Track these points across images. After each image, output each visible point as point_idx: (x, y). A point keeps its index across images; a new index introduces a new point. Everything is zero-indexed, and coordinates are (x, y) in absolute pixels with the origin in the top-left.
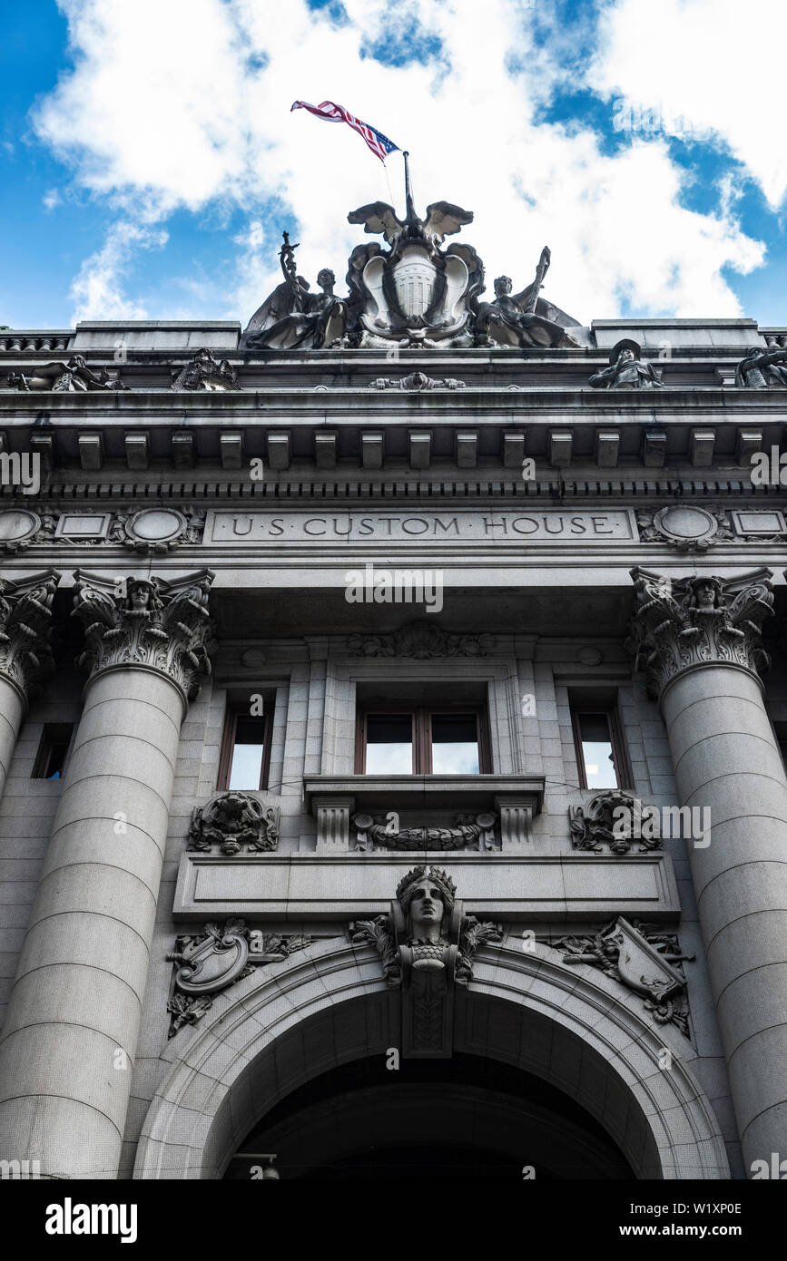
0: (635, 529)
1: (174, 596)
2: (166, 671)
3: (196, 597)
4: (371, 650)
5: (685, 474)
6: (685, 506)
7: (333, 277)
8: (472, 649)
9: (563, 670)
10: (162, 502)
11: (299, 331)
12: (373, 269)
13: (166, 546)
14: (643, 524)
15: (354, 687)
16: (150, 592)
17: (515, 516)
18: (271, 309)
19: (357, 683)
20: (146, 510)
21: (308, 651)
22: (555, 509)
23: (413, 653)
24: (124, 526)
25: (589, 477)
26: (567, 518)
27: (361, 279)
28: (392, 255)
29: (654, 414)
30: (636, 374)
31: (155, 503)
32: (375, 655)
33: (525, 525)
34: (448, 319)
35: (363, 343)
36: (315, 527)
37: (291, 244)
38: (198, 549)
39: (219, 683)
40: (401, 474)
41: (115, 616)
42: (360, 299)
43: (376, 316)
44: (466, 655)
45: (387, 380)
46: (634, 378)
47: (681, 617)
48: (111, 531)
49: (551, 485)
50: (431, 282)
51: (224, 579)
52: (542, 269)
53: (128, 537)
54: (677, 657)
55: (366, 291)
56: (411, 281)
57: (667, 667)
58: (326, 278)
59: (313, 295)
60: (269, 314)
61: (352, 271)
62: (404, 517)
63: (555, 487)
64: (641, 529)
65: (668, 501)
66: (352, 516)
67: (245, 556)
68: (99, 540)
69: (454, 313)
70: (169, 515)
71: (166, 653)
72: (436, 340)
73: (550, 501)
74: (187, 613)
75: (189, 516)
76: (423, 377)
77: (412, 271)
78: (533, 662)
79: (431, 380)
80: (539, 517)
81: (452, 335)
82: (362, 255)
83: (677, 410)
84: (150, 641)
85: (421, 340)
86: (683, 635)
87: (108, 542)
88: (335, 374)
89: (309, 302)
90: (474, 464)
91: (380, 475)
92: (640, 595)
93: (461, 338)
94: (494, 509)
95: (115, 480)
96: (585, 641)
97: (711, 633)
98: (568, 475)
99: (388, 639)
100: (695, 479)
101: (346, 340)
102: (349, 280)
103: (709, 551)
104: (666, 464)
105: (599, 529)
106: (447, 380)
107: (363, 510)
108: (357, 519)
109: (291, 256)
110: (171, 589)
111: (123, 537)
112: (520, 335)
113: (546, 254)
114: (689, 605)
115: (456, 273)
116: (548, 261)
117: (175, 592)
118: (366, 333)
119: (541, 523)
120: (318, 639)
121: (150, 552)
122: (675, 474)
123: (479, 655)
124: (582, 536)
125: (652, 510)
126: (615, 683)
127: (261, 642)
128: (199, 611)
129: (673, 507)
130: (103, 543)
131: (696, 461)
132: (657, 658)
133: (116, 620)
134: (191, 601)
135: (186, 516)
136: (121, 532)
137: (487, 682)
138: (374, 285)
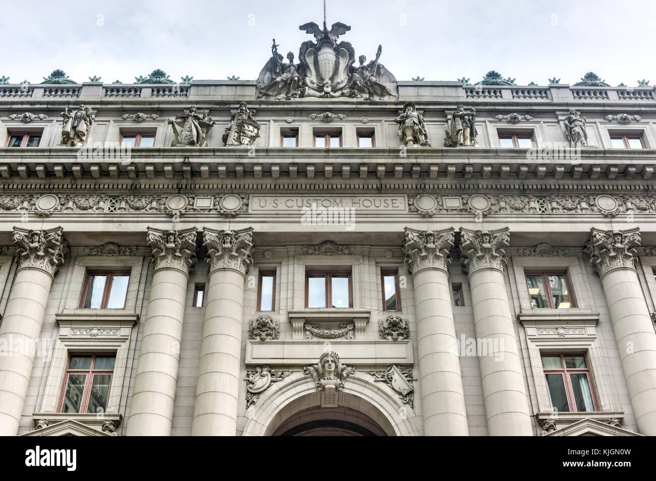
0: (407, 205)
1: (239, 236)
2: (238, 269)
3: (247, 239)
4: (310, 252)
5: (427, 181)
6: (426, 195)
7: (293, 56)
8: (347, 251)
9: (379, 260)
10: (232, 192)
11: (280, 86)
12: (309, 55)
13: (235, 214)
14: (411, 203)
15: (304, 266)
16: (231, 237)
17: (363, 198)
18: (268, 68)
19: (306, 266)
20: (227, 195)
21: (288, 252)
22: (378, 195)
23: (326, 253)
24: (219, 203)
25: (391, 182)
26: (383, 199)
27: (305, 57)
28: (317, 46)
29: (416, 158)
30: (412, 122)
31: (230, 192)
32: (312, 254)
33: (367, 203)
34: (339, 81)
35: (306, 94)
36: (290, 204)
37: (276, 44)
38: (247, 214)
39: (256, 264)
40: (322, 181)
41: (219, 245)
42: (302, 68)
43: (311, 78)
44: (344, 254)
45: (316, 115)
46: (411, 124)
47: (421, 247)
48: (214, 205)
49: (377, 185)
50: (333, 62)
51: (258, 228)
52: (378, 55)
53: (221, 209)
54: (419, 263)
55: (307, 64)
56: (325, 62)
57: (415, 266)
58: (291, 56)
59: (285, 64)
60: (267, 70)
61: (301, 54)
62: (322, 199)
63: (378, 186)
64: (409, 205)
65: (420, 192)
66: (304, 198)
67: (265, 218)
68: (210, 210)
69: (342, 77)
70: (235, 198)
71: (238, 261)
72: (335, 92)
73: (377, 192)
74: (243, 245)
75: (243, 198)
76: (330, 114)
77: (325, 57)
78: (369, 256)
79: (333, 114)
80: (372, 199)
81: (341, 89)
82: (306, 47)
83: (425, 157)
84: (232, 257)
85: (329, 93)
86: (421, 256)
87: (214, 210)
88: (294, 111)
89: (284, 68)
90: (348, 177)
91: (314, 181)
92: (407, 238)
93: (345, 91)
94: (356, 195)
95: (215, 182)
96: (387, 247)
97: (431, 254)
98: (383, 182)
99: (317, 247)
100: (430, 183)
101: (299, 92)
102: (300, 58)
103: (434, 216)
104: (420, 177)
105: (394, 205)
106: (339, 115)
107: (307, 195)
108: (305, 199)
109: (276, 49)
110: (238, 233)
111: (219, 208)
112: (368, 89)
113: (380, 48)
114: (424, 242)
115: (343, 56)
116: (381, 52)
117: (239, 235)
118: (307, 88)
119: (373, 202)
120: (291, 247)
121: (229, 216)
122: (423, 181)
123: (349, 254)
124: (388, 209)
125: (414, 196)
126: (397, 265)
127: (271, 248)
128: (249, 245)
129: (422, 195)
130: (212, 211)
131: (431, 176)
132: (412, 262)
133: (219, 248)
134: (246, 241)
135: (242, 198)
136: (218, 206)
137: (352, 266)
138: (310, 61)
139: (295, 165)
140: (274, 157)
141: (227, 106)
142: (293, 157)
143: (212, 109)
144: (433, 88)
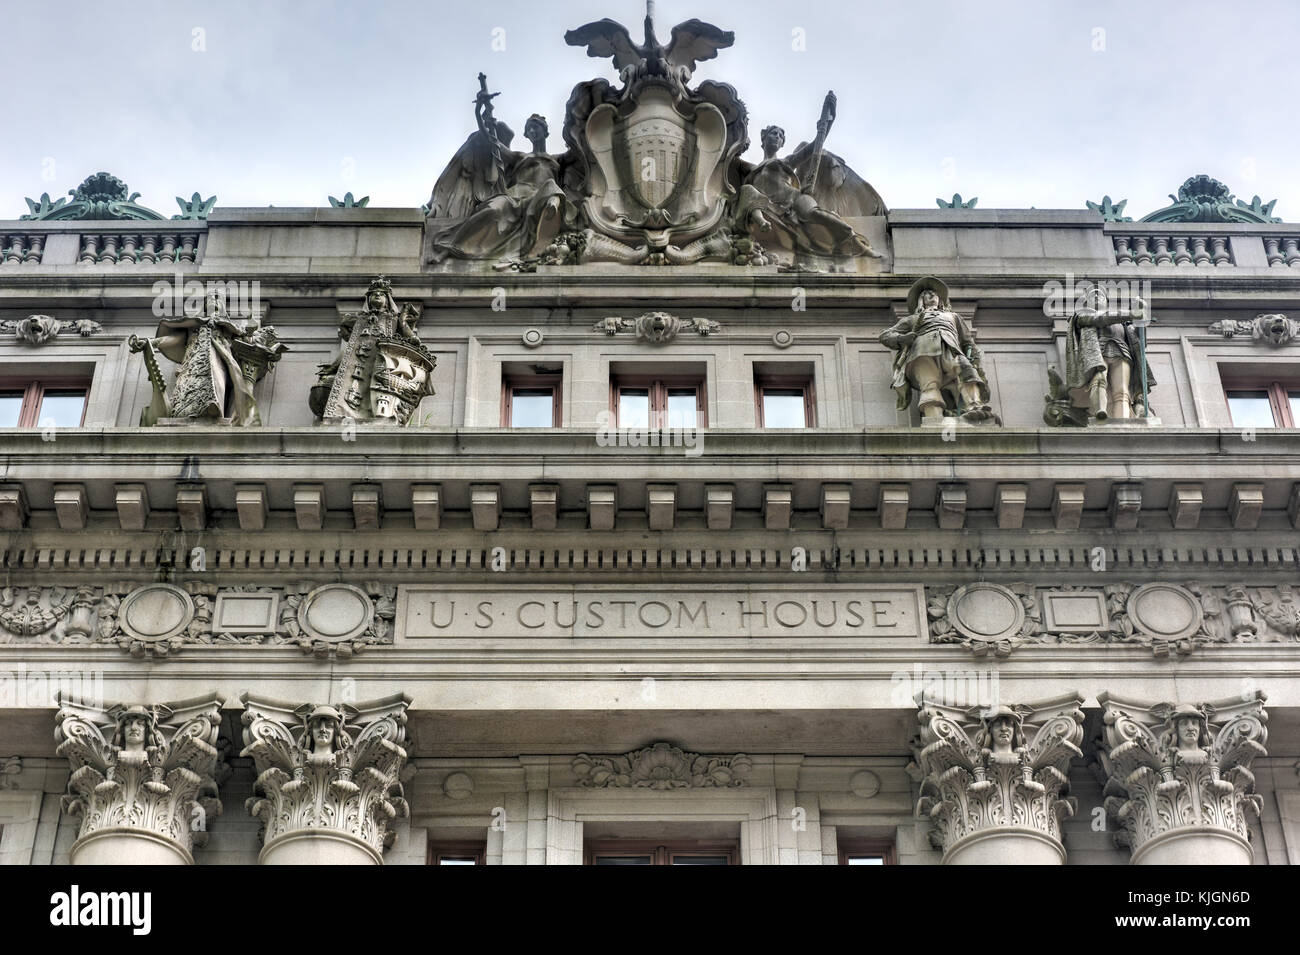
0: (924, 619)
1: (364, 726)
2: (358, 835)
3: (388, 732)
4: (601, 777)
5: (989, 540)
6: (987, 584)
7: (545, 128)
8: (722, 776)
9: (831, 805)
10: (340, 577)
11: (502, 227)
12: (598, 125)
13: (349, 650)
14: (935, 612)
15: (580, 827)
16: (335, 727)
17: (778, 597)
18: (462, 169)
19: (587, 827)
20: (323, 588)
21: (525, 776)
22: (828, 586)
23: (652, 781)
24: (296, 612)
25: (869, 544)
26: (843, 599)
27: (583, 132)
28: (624, 97)
29: (953, 464)
30: (938, 343)
31: (332, 577)
32: (606, 785)
33: (791, 614)
34: (697, 208)
35: (587, 251)
36: (531, 616)
37: (490, 92)
38: (387, 650)
39: (416, 820)
40: (638, 539)
41: (295, 756)
42: (574, 168)
43: (605, 202)
44: (715, 785)
45: (619, 320)
46: (936, 350)
47: (973, 760)
48: (281, 621)
49: (823, 552)
50: (676, 149)
51: (425, 697)
52: (824, 126)
53: (302, 633)
54: (966, 814)
55: (589, 152)
56: (650, 147)
57: (953, 824)
58: (537, 128)
59: (518, 156)
60: (460, 175)
61: (570, 122)
62: (640, 599)
63: (828, 557)
64: (931, 619)
65: (968, 575)
66: (578, 597)
67: (447, 662)
68: (267, 636)
69: (707, 198)
70: (350, 596)
71: (357, 808)
72: (682, 246)
73: (822, 576)
74: (374, 756)
75: (375, 597)
76: (665, 318)
77: (651, 131)
78: (796, 792)
79: (676, 319)
80: (806, 599)
81: (703, 236)
82: (588, 99)
83: (983, 460)
84: (338, 796)
85: (663, 249)
86: (972, 791)
87: (279, 639)
88: (550, 308)
89: (516, 167)
90: (728, 525)
91: (612, 541)
92: (924, 732)
93: (714, 243)
94: (753, 587)
95: (282, 545)
96: (859, 762)
97: (1006, 784)
98: (845, 542)
99: (621, 762)
100: (999, 546)
101: (565, 247)
102: (566, 135)
103: (1014, 656)
104: (965, 525)
105: (881, 620)
106: (697, 320)
107: (590, 587)
108: (584, 600)
109: (490, 108)
110: (359, 716)
111: (296, 631)
112: (793, 237)
113: (830, 104)
114: (982, 745)
115: (711, 128)
116: (834, 115)
117: (363, 720)
118: (591, 233)
119: (810, 610)
120: (537, 760)
121: (330, 655)
122: (976, 540)
123: (730, 785)
124: (860, 632)
125: (947, 590)
126: (893, 821)
127: (468, 763)
128: (395, 753)
129: (973, 585)
130: (271, 640)
131: (1003, 524)
132: (942, 811)
133: (295, 764)
134: (385, 741)
135: (372, 597)
136: (294, 623)
137: (739, 824)
138: (600, 146)
139: (551, 487)
140: (479, 460)
141: (327, 293)
142: (545, 460)
143: (276, 303)
144: (1006, 232)
